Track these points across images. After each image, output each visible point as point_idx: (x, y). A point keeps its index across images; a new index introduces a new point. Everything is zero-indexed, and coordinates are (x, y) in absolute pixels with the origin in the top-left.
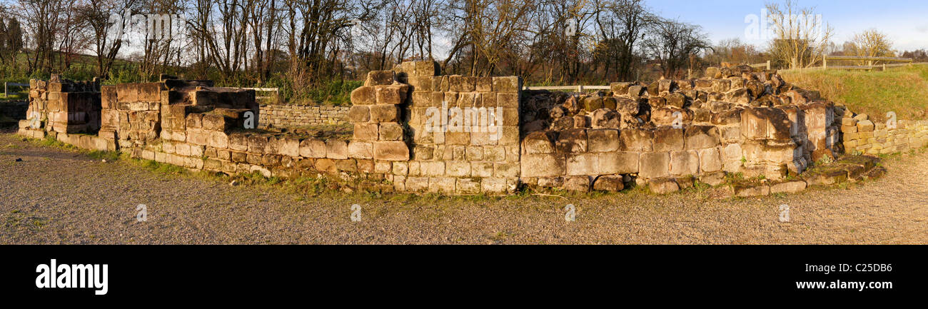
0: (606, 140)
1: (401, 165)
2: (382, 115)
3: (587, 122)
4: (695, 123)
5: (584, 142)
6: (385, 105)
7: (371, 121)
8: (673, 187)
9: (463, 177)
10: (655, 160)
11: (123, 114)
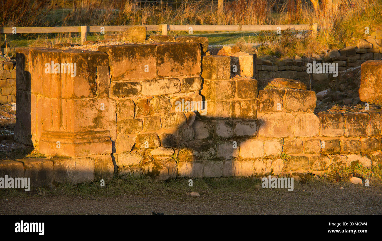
11: (124, 105)
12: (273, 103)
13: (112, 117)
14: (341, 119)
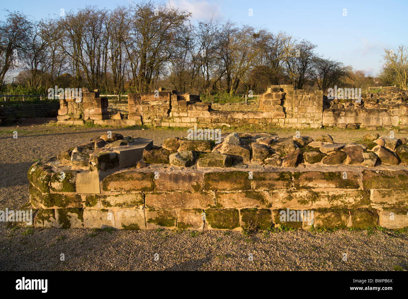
0: (351, 112)
1: (282, 120)
2: (276, 103)
3: (343, 106)
4: (381, 108)
5: (344, 113)
6: (277, 99)
7: (271, 105)
8: (375, 128)
9: (304, 123)
10: (368, 120)
11: (145, 107)
12: (192, 108)
13: (142, 110)
14: (218, 113)
